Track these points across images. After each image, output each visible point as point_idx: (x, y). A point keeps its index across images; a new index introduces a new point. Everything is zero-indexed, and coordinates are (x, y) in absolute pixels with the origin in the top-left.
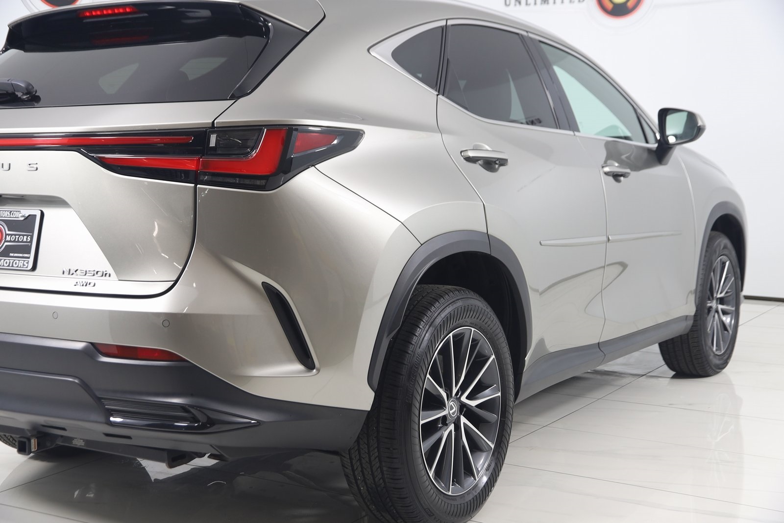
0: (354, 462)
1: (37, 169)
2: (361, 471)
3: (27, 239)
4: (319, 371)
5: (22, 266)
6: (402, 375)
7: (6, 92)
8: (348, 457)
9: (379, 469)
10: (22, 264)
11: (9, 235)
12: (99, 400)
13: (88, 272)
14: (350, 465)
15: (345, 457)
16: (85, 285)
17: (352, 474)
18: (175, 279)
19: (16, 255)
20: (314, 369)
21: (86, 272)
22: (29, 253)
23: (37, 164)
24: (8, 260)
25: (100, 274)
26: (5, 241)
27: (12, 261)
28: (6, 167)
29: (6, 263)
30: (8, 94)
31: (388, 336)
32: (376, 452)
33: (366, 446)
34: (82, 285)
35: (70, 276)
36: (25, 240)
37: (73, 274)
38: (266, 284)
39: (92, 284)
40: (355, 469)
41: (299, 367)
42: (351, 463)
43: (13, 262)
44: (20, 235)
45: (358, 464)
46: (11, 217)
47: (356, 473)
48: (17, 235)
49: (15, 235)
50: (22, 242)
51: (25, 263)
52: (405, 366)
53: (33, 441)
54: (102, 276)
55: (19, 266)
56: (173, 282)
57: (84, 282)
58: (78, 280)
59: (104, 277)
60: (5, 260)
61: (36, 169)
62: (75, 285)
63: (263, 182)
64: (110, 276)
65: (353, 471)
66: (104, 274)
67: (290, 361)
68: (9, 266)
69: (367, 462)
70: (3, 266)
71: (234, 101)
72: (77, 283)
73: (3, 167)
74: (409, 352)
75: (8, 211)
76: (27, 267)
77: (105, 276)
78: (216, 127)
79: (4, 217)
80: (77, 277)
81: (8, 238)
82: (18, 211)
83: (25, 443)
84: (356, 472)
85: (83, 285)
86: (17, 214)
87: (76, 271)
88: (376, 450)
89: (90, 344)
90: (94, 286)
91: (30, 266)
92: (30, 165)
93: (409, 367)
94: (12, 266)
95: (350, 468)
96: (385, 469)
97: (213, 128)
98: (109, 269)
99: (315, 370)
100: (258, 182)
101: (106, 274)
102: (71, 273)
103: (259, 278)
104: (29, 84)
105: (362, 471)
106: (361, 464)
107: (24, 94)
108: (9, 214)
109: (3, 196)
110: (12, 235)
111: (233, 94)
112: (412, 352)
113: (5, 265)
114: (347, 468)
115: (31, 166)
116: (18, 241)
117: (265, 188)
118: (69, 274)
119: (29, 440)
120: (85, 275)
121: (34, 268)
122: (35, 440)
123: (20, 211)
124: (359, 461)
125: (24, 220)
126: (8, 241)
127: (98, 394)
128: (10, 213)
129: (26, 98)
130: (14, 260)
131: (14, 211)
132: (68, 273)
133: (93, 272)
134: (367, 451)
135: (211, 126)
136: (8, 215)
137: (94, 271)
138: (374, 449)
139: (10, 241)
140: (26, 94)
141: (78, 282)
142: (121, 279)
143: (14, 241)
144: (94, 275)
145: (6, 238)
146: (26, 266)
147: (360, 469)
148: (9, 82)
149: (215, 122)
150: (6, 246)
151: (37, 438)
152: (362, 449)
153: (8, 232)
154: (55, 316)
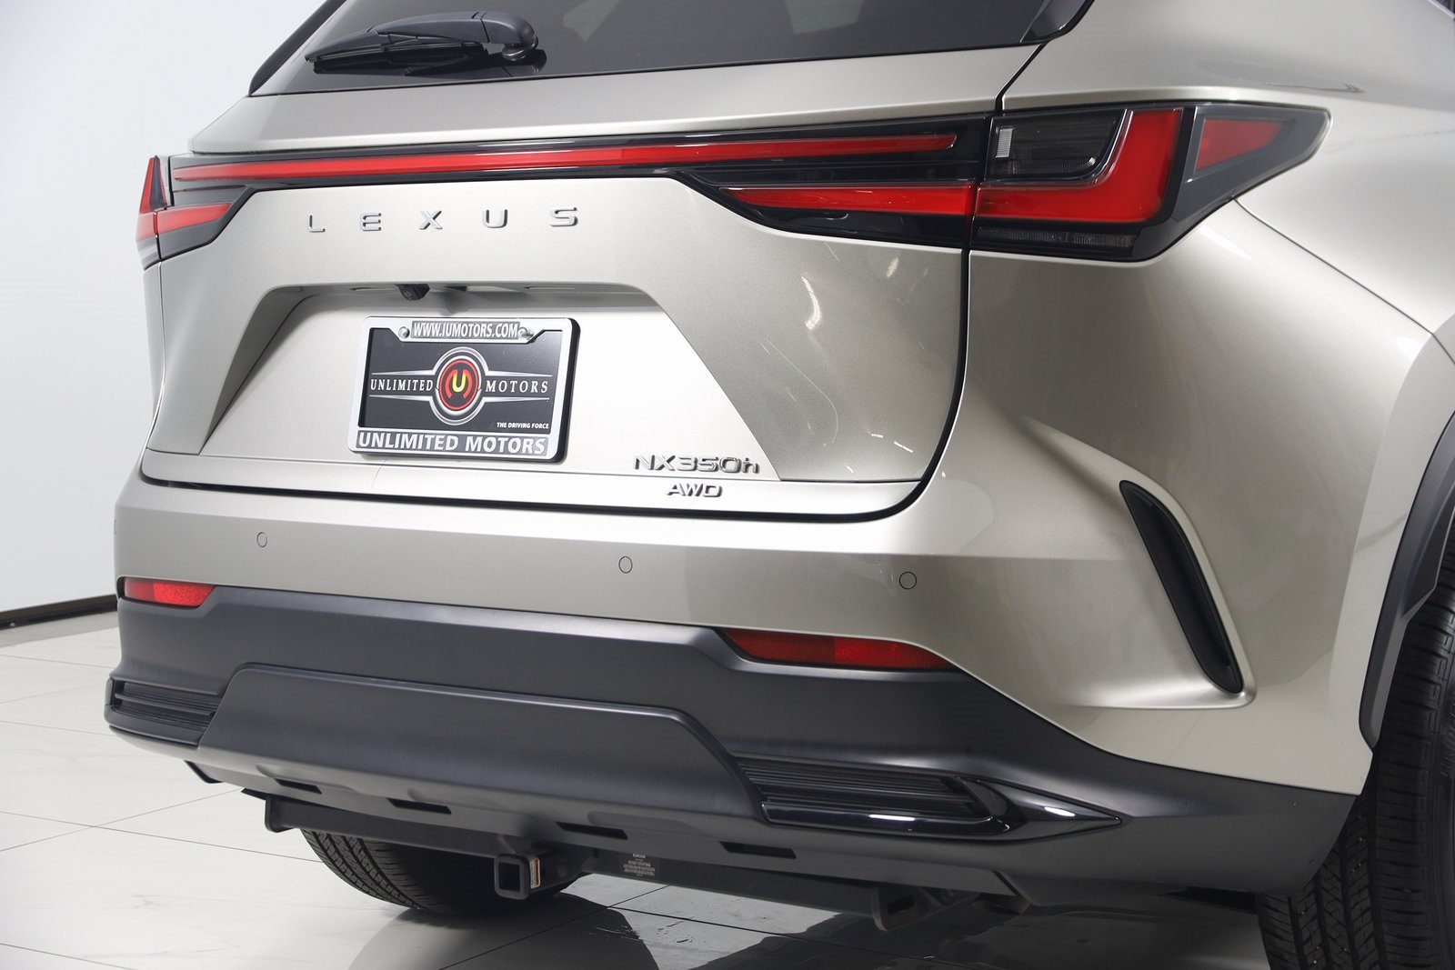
0: (1302, 922)
1: (576, 221)
2: (1320, 946)
3: (539, 387)
4: (1252, 695)
5: (530, 452)
6: (1429, 709)
7: (460, 46)
8: (1287, 912)
9: (1372, 940)
10: (530, 447)
11: (492, 379)
12: (732, 762)
13: (700, 461)
14: (1290, 929)
15: (1276, 911)
16: (695, 492)
17: (1295, 952)
18: (920, 475)
19: (513, 425)
20: (1240, 690)
21: (696, 461)
22: (548, 419)
23: (575, 209)
24: (492, 437)
25: (732, 466)
26: (484, 394)
27: (503, 441)
28: (496, 218)
29: (490, 444)
30: (464, 49)
31: (1405, 611)
32: (1365, 899)
33: (1338, 884)
34: (687, 492)
35: (654, 473)
36: (534, 389)
37: (662, 467)
38: (1130, 486)
39: (713, 492)
40: (1304, 939)
41: (1204, 686)
42: (1295, 925)
43: (506, 443)
44: (520, 379)
45: (1315, 926)
46: (495, 338)
47: (1307, 949)
48: (514, 378)
49: (508, 379)
50: (528, 394)
51: (538, 444)
52: (1433, 686)
53: (532, 864)
54: (738, 470)
55: (524, 451)
56: (917, 483)
57: (692, 486)
58: (676, 482)
59: (741, 473)
60: (485, 437)
61: (573, 221)
62: (671, 494)
63: (1126, 241)
64: (757, 470)
65: (1299, 945)
66: (742, 467)
67: (1184, 672)
68: (497, 450)
69: (1339, 923)
70: (483, 451)
71: (1037, 47)
72: (675, 488)
73: (488, 220)
74: (1443, 653)
75: (488, 323)
76: (544, 453)
77: (746, 471)
78: (1006, 112)
79: (479, 337)
80: (672, 474)
81: (491, 387)
82: (514, 323)
83: (517, 867)
84: (1305, 947)
85: (690, 494)
86: (512, 330)
87: (669, 461)
88: (1365, 893)
89: (713, 631)
90: (719, 495)
91: (552, 451)
92: (557, 212)
93: (1444, 690)
94: (506, 451)
95: (1291, 938)
96: (1388, 939)
97: (998, 113)
98: (757, 455)
99: (1243, 694)
100: (1111, 241)
101: (748, 466)
102: (657, 464)
103: (1113, 471)
104: (524, 24)
105: (1324, 946)
106: (1322, 927)
107: (509, 47)
108: (490, 331)
109: (471, 289)
110: (498, 379)
111: (1031, 31)
112: (1449, 652)
114: (1281, 938)
115: (560, 214)
116: (518, 394)
117: (1131, 256)
118: (652, 468)
119: (527, 864)
120: (695, 469)
121: (561, 456)
122: (537, 861)
123: (518, 323)
124: (1316, 921)
125: (528, 343)
126: (490, 394)
127: (732, 749)
128: (493, 328)
129: (513, 57)
130: (510, 438)
131: (503, 323)
132: (649, 466)
133: (715, 462)
134: (1340, 896)
135: (992, 108)
136: (487, 332)
137: (717, 459)
138: (1360, 891)
139: (497, 394)
140: (517, 47)
141: (678, 487)
142: (784, 478)
143: (508, 394)
144: (716, 470)
145: (484, 386)
146: (542, 451)
147: (1317, 940)
148: (477, 20)
149: (1003, 99)
150: (486, 403)
151: (540, 857)
152: (1327, 891)
153: (488, 373)
154: (626, 565)
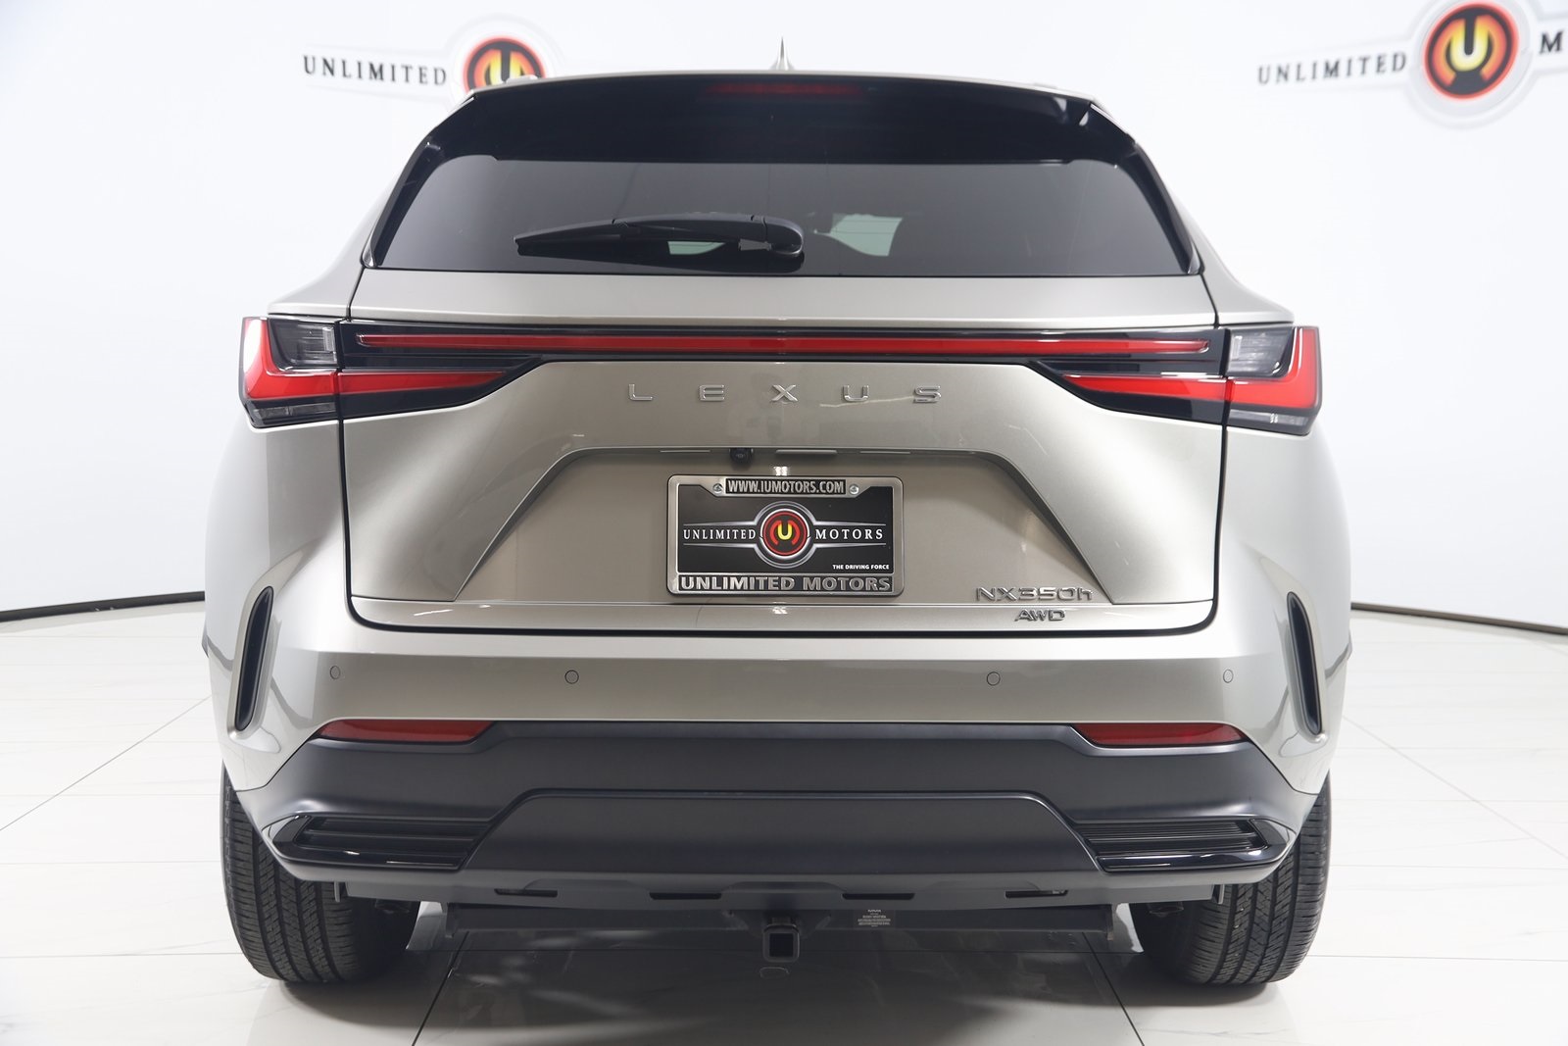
3: (874, 534)
5: (874, 589)
10: (873, 585)
11: (821, 528)
18: (1211, 596)
19: (851, 567)
22: (888, 561)
24: (831, 577)
25: (1068, 594)
26: (814, 541)
27: (843, 580)
29: (829, 583)
36: (868, 536)
38: (1292, 595)
43: (847, 582)
44: (852, 528)
46: (820, 493)
48: (846, 527)
49: (839, 528)
50: (863, 540)
51: (880, 582)
54: (1074, 598)
55: (868, 589)
56: (1212, 602)
59: (1077, 600)
60: (822, 578)
63: (1303, 421)
66: (1077, 595)
68: (838, 588)
70: (823, 589)
75: (810, 481)
76: (889, 589)
77: (1080, 598)
78: (1222, 325)
79: (802, 493)
81: (819, 534)
82: (839, 481)
89: (1070, 727)
91: (897, 588)
94: (848, 589)
97: (1218, 326)
101: (1081, 594)
108: (814, 487)
110: (828, 528)
113: (826, 587)
116: (851, 540)
118: (994, 599)
119: (797, 931)
123: (844, 480)
125: (861, 497)
126: (821, 541)
127: (1077, 819)
128: (817, 485)
130: (851, 578)
131: (827, 481)
132: (991, 597)
133: (1053, 592)
135: (1214, 321)
136: (811, 489)
139: (828, 541)
143: (840, 540)
144: (1055, 598)
145: (813, 534)
146: (886, 588)
150: (817, 549)
153: (816, 523)
154: (994, 681)
